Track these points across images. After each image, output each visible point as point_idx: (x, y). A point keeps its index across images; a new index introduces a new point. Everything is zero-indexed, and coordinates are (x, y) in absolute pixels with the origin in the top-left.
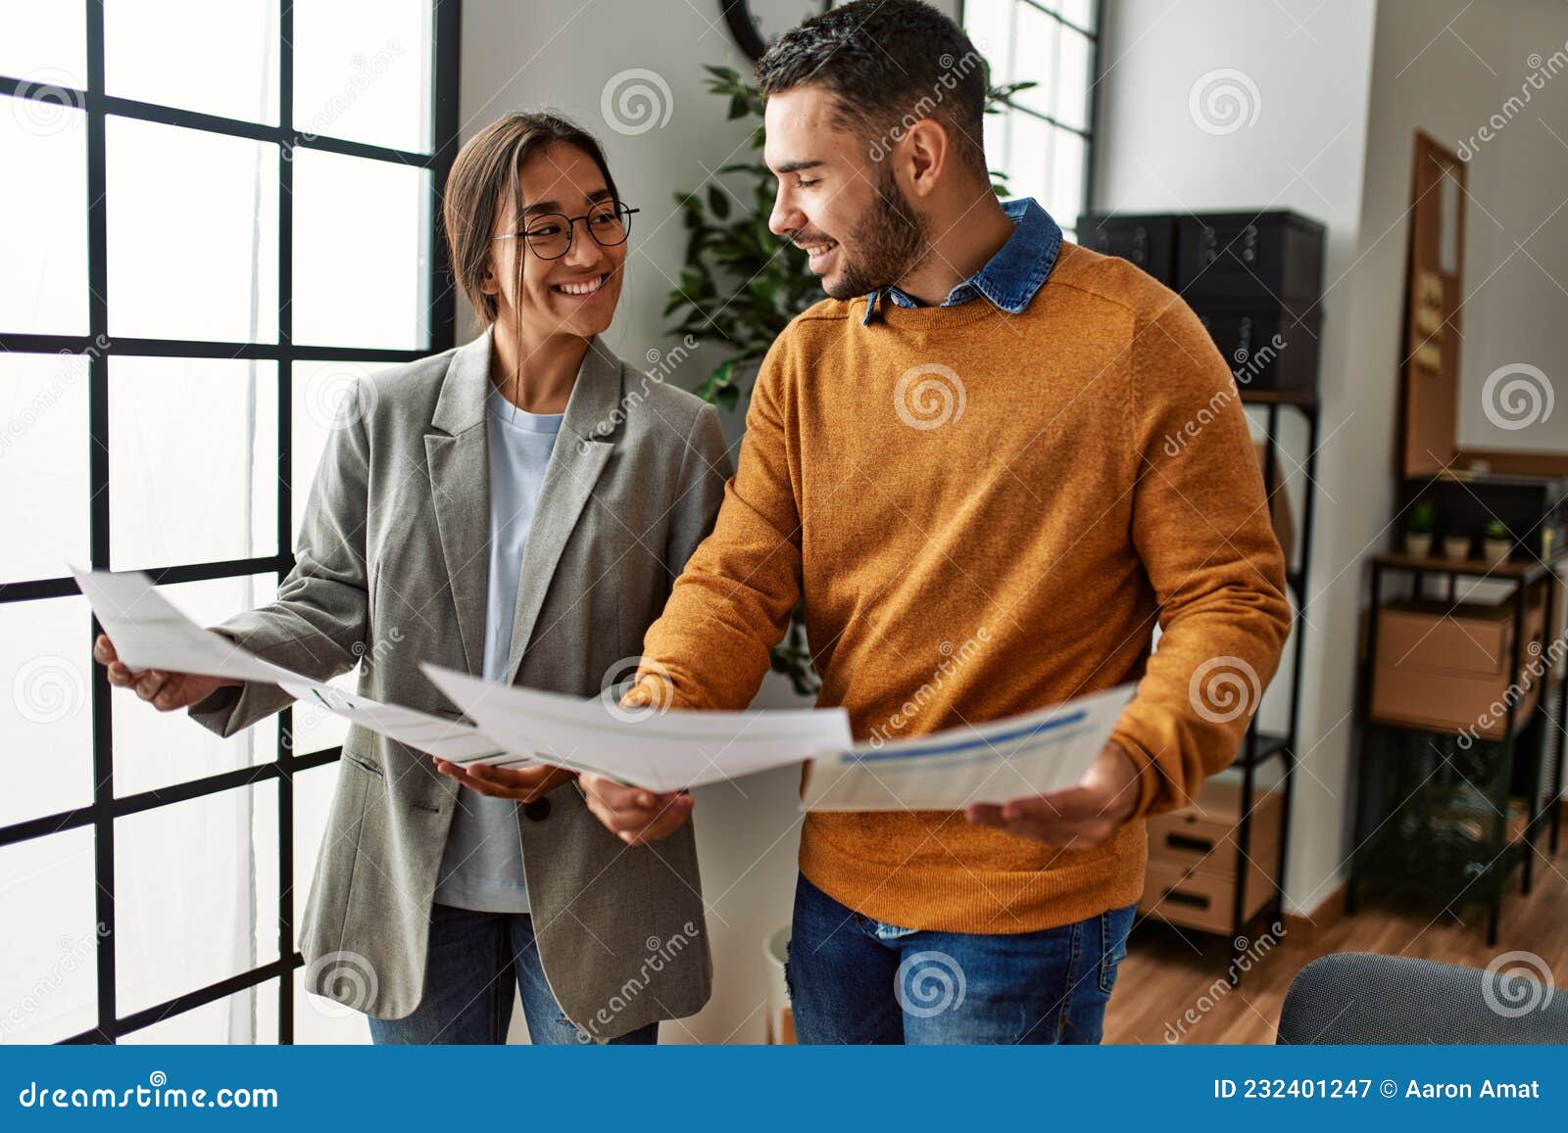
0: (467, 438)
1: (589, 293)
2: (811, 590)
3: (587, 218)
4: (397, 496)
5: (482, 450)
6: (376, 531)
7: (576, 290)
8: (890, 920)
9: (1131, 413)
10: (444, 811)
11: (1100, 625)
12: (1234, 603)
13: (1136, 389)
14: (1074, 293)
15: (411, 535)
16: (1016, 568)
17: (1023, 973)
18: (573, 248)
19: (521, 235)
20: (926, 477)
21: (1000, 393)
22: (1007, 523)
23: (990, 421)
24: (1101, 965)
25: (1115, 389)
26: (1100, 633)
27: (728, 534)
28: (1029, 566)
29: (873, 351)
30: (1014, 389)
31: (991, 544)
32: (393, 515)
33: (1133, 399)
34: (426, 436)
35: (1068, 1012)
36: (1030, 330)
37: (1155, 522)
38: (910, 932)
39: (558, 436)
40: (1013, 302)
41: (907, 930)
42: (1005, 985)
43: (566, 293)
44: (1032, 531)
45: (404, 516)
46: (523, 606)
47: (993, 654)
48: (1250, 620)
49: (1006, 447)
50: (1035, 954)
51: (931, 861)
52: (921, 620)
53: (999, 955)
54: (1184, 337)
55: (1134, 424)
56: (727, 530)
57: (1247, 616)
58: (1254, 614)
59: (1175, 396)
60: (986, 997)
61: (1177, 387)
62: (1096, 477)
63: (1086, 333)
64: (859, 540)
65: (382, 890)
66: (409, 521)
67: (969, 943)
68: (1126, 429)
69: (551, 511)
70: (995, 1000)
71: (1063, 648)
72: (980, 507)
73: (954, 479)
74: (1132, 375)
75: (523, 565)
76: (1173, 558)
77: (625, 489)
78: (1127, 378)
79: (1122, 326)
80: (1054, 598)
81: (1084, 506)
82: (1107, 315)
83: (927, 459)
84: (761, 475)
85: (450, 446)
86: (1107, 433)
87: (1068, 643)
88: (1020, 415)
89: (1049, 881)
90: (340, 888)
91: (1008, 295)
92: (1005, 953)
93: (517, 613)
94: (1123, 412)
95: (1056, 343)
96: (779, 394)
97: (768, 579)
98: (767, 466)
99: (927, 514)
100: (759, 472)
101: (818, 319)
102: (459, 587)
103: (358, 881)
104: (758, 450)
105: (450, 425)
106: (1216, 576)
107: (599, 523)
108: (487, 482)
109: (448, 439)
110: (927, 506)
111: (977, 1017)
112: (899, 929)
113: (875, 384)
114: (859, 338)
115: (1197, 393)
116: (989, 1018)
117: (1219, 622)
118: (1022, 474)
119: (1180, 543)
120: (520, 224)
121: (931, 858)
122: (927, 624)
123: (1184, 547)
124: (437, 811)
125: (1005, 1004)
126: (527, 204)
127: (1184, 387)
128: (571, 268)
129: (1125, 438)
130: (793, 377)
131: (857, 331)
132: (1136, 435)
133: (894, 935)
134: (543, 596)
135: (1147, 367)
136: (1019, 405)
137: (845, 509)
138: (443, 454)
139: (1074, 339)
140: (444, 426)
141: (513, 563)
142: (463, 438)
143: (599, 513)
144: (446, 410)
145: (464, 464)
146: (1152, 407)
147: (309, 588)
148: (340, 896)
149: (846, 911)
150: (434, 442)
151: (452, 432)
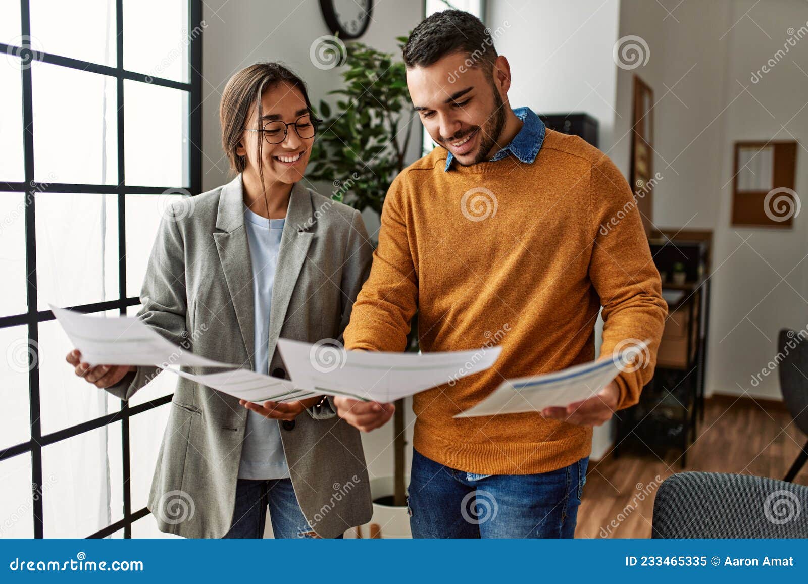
0: (236, 233)
1: (293, 162)
2: (424, 307)
3: (295, 124)
4: (202, 266)
5: (245, 239)
6: (192, 285)
7: (286, 160)
8: (475, 471)
9: (591, 211)
10: (240, 430)
11: (574, 317)
12: (643, 303)
13: (594, 199)
14: (557, 153)
15: (212, 286)
16: (536, 290)
17: (547, 492)
18: (286, 139)
19: (261, 131)
20: (487, 247)
21: (524, 203)
22: (531, 267)
23: (520, 217)
24: (578, 486)
25: (583, 199)
26: (575, 321)
27: (380, 279)
28: (543, 288)
29: (452, 185)
30: (531, 201)
31: (524, 278)
32: (201, 275)
33: (592, 204)
34: (214, 234)
35: (566, 510)
36: (537, 172)
37: (602, 264)
38: (487, 476)
39: (284, 230)
40: (528, 158)
41: (485, 475)
42: (538, 499)
43: (281, 161)
44: (544, 271)
45: (207, 276)
46: (274, 320)
47: (526, 333)
48: (653, 310)
49: (530, 230)
50: (551, 483)
51: (495, 440)
52: (488, 318)
53: (534, 484)
54: (614, 174)
55: (593, 217)
56: (378, 277)
57: (651, 308)
58: (654, 307)
59: (612, 202)
60: (528, 506)
61: (612, 198)
62: (575, 243)
63: (566, 172)
64: (451, 280)
65: (202, 474)
66: (210, 279)
67: (518, 480)
68: (589, 219)
69: (285, 269)
70: (532, 507)
71: (558, 330)
72: (518, 260)
73: (503, 247)
74: (591, 193)
75: (272, 299)
76: (612, 281)
77: (322, 256)
78: (589, 194)
79: (585, 169)
80: (555, 304)
81: (570, 258)
82: (576, 163)
83: (487, 236)
84: (394, 249)
85: (227, 238)
86: (580, 221)
87: (561, 326)
88: (536, 214)
89: (557, 446)
90: (177, 475)
91: (524, 154)
92: (537, 484)
93: (271, 324)
94: (587, 211)
95: (551, 177)
96: (401, 207)
97: (402, 301)
98: (397, 244)
99: (487, 265)
100: (393, 247)
101: (418, 169)
102: (240, 312)
103: (187, 470)
104: (390, 236)
105: (225, 227)
106: (634, 289)
107: (310, 274)
108: (249, 257)
109: (226, 234)
110: (487, 261)
111: (524, 517)
112: (480, 475)
113: (454, 201)
114: (443, 179)
115: (621, 201)
116: (529, 516)
117: (638, 312)
118: (539, 243)
119: (615, 275)
120: (260, 125)
121: (495, 438)
122: (491, 320)
123: (617, 276)
124: (236, 430)
125: (537, 509)
126: (264, 115)
127: (616, 197)
128: (284, 149)
129: (589, 223)
130: (409, 198)
131: (441, 175)
132: (594, 221)
133: (478, 478)
134: (285, 314)
135: (598, 188)
136: (535, 209)
137: (443, 264)
138: (225, 242)
139: (560, 175)
140: (222, 228)
141: (267, 298)
142: (233, 234)
143: (310, 269)
144: (222, 219)
145: (235, 248)
146: (601, 207)
147: (155, 317)
148: (177, 479)
149: (440, 466)
150: (218, 236)
151: (227, 230)
